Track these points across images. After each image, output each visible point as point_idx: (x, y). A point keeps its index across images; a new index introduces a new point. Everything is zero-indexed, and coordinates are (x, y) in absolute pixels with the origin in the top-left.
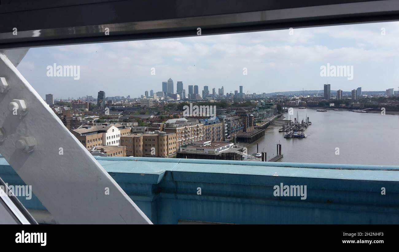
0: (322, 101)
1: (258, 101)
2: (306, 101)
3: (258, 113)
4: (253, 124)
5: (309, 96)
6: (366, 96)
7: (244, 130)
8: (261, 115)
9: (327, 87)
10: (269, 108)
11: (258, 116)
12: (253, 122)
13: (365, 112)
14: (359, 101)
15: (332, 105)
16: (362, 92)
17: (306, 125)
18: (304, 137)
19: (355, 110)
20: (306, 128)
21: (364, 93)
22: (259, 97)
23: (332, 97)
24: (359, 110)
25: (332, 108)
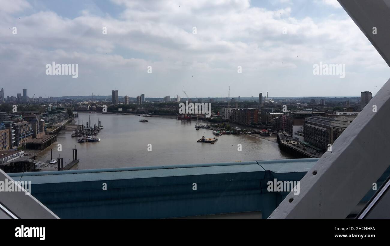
0: (111, 106)
1: (45, 105)
2: (96, 106)
3: (48, 118)
4: (43, 130)
5: (98, 101)
6: (149, 102)
7: (34, 137)
8: (51, 120)
9: (115, 93)
10: (60, 112)
11: (48, 120)
12: (43, 127)
13: (149, 116)
14: (144, 106)
15: (121, 109)
16: (145, 98)
17: (98, 129)
18: (98, 141)
19: (141, 115)
20: (99, 132)
21: (147, 99)
22: (45, 101)
23: (120, 102)
24: (144, 115)
25: (120, 113)
